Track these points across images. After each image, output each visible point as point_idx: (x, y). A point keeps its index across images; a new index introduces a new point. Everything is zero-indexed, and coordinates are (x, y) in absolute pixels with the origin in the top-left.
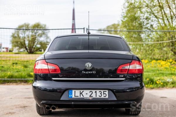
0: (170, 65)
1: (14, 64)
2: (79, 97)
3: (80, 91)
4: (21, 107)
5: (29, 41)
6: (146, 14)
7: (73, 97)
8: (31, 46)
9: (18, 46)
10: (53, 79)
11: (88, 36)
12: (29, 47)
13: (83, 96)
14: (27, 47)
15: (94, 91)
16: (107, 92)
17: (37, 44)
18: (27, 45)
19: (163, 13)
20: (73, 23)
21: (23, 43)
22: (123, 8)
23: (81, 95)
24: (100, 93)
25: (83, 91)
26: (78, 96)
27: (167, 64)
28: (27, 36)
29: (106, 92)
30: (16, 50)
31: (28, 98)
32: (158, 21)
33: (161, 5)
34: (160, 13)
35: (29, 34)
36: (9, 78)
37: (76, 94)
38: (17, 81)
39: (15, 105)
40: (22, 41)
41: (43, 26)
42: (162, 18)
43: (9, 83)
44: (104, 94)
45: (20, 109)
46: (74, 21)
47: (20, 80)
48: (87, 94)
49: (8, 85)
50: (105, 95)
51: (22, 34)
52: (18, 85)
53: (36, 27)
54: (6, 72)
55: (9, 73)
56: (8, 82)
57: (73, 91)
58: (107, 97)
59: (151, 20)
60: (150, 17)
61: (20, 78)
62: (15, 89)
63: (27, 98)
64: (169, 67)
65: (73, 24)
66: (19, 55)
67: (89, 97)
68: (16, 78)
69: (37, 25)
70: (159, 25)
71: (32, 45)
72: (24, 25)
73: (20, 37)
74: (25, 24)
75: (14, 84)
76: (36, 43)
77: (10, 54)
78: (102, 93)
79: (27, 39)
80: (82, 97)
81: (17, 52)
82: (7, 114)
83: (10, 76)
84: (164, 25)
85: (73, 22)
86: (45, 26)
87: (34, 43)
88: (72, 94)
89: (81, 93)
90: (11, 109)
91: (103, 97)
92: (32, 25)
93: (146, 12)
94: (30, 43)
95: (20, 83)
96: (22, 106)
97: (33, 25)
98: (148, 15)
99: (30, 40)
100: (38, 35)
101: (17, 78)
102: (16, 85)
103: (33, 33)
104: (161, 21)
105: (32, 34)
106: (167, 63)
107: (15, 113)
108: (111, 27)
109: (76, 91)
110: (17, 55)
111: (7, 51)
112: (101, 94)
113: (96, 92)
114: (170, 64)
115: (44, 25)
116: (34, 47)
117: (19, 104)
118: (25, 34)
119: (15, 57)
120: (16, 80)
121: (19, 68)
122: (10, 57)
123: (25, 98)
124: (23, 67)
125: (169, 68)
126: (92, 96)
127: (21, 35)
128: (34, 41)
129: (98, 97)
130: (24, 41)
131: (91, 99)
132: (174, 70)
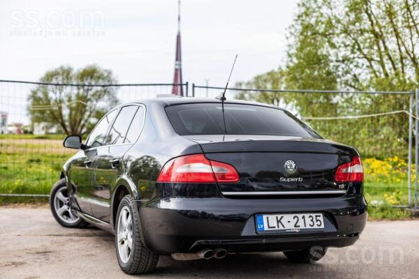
0: (391, 171)
1: (32, 161)
2: (277, 228)
3: (277, 218)
4: (38, 253)
5: (71, 109)
6: (342, 49)
7: (266, 228)
8: (75, 121)
9: (45, 120)
10: (224, 193)
11: (221, 105)
12: (71, 124)
13: (284, 227)
14: (67, 124)
15: (300, 216)
16: (321, 218)
17: (89, 116)
18: (66, 117)
19: (383, 49)
20: (177, 67)
21: (57, 113)
22: (289, 35)
23: (280, 224)
24: (311, 218)
25: (282, 217)
26: (274, 227)
27: (384, 167)
28: (67, 96)
29: (320, 216)
30: (39, 130)
31: (57, 236)
32: (371, 66)
33: (377, 29)
34: (376, 48)
35: (71, 93)
36: (18, 193)
37: (269, 223)
38: (36, 199)
39: (26, 250)
40: (55, 108)
41: (106, 74)
42: (379, 59)
43: (16, 205)
44: (317, 221)
45: (37, 256)
46: (178, 63)
47: (42, 197)
48: (289, 222)
49: (14, 207)
50: (319, 223)
51: (55, 93)
52: (36, 207)
53: (88, 76)
54: (12, 180)
55: (17, 182)
56: (16, 203)
57: (265, 217)
58: (323, 226)
59: (355, 64)
60: (352, 56)
61: (41, 193)
62: (30, 217)
63: (54, 235)
64: (389, 173)
65: (176, 70)
66: (48, 141)
67: (293, 228)
68: (32, 194)
69: (89, 71)
70: (373, 75)
71: (78, 119)
72: (61, 72)
73: (51, 98)
74: (62, 68)
75: (28, 205)
76: (88, 113)
77: (26, 139)
78: (314, 220)
79: (67, 103)
80: (281, 228)
81: (43, 133)
82: (6, 265)
83: (21, 189)
84: (383, 76)
85: (176, 65)
86: (110, 73)
87: (82, 114)
88: (262, 223)
89: (279, 222)
90: (15, 256)
91: (315, 227)
92: (78, 70)
93: (342, 45)
94: (73, 113)
95: (41, 205)
96: (41, 251)
97: (81, 71)
98: (348, 53)
99: (74, 105)
100: (94, 95)
101: (36, 194)
102: (33, 208)
103: (81, 91)
104: (376, 66)
105: (78, 93)
106: (385, 165)
107: (25, 263)
108: (265, 77)
109: (270, 216)
110: (42, 142)
111: (19, 132)
112: (312, 220)
113: (303, 217)
114: (390, 167)
115: (106, 71)
116: (83, 122)
117: (34, 246)
118: (61, 93)
119: (39, 147)
120: (32, 197)
121: (43, 171)
122: (26, 146)
123: (50, 235)
124: (51, 170)
125: (388, 176)
126: (299, 226)
127: (52, 95)
128: (83, 110)
129: (308, 227)
130: (60, 108)
131: (297, 231)
132: (398, 180)
